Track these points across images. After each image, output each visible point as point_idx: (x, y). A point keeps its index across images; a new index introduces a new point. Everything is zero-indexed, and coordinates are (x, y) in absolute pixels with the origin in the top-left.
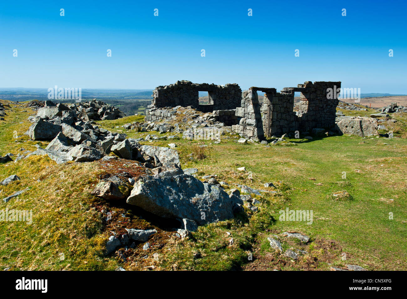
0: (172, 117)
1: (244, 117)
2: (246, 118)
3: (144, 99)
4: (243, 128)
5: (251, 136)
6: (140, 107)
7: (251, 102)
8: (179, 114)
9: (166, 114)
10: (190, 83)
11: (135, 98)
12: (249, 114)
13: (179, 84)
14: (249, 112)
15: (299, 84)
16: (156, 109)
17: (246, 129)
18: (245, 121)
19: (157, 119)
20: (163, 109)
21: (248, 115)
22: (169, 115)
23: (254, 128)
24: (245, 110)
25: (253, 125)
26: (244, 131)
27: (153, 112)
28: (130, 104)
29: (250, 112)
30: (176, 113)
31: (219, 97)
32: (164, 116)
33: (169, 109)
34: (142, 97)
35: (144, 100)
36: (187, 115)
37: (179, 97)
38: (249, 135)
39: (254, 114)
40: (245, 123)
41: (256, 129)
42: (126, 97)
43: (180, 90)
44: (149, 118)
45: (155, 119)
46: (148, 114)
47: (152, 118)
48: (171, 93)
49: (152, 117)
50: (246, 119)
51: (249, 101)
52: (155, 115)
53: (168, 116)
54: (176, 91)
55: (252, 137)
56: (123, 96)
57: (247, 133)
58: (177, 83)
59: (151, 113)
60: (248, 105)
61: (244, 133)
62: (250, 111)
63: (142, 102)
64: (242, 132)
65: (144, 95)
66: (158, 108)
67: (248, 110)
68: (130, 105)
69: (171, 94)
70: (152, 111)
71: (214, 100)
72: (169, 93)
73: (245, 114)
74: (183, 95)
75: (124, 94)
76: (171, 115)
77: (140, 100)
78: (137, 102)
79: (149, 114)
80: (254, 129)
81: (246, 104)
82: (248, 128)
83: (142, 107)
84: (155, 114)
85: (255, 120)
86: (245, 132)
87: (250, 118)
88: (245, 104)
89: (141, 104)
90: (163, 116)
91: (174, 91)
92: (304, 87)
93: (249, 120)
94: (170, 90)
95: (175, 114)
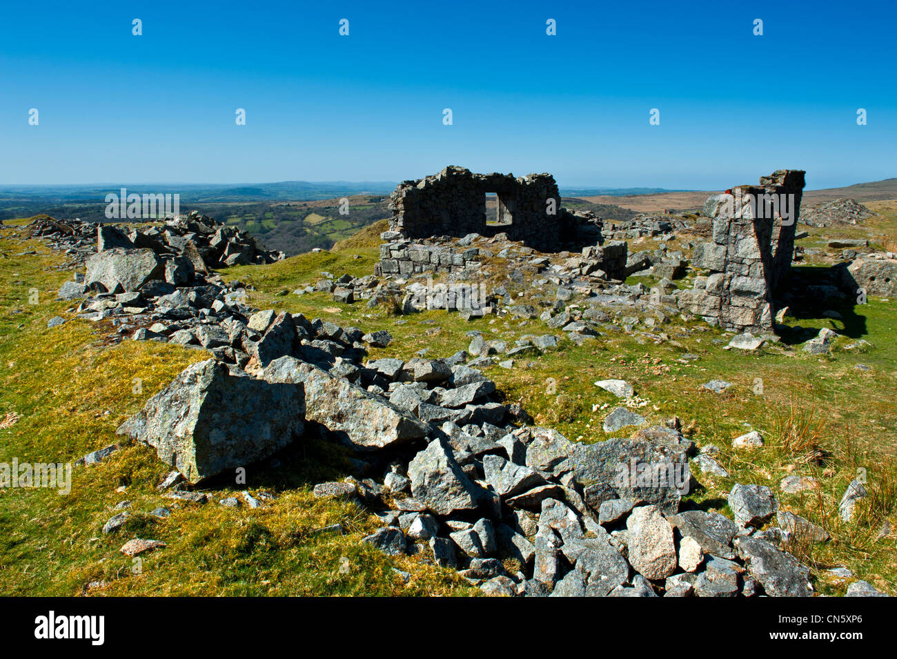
0: (468, 264)
1: (724, 272)
2: (729, 274)
3: (237, 201)
4: (718, 302)
5: (748, 326)
6: (231, 218)
7: (752, 230)
8: (489, 257)
9: (449, 257)
10: (468, 173)
11: (219, 201)
12: (742, 263)
13: (449, 176)
14: (743, 256)
15: (765, 176)
16: (407, 243)
17: (730, 304)
18: (727, 283)
19: (417, 269)
20: (426, 241)
21: (739, 266)
22: (458, 259)
23: (758, 301)
24: (727, 251)
25: (755, 294)
26: (721, 309)
27: (402, 251)
28: (209, 212)
29: (749, 256)
30: (478, 254)
31: (522, 206)
32: (439, 264)
33: (446, 241)
34: (235, 197)
35: (237, 204)
36: (513, 261)
37: (449, 208)
38: (739, 322)
39: (761, 264)
40: (725, 287)
41: (768, 305)
42: (202, 198)
43: (451, 190)
44: (391, 266)
45: (411, 269)
46: (388, 256)
47: (399, 269)
48: (434, 198)
49: (399, 266)
50: (731, 278)
51: (742, 225)
52: (410, 260)
53: (455, 262)
54: (444, 193)
55: (749, 328)
56: (196, 196)
57: (732, 316)
58: (445, 172)
59: (395, 254)
60: (740, 237)
61: (721, 317)
62: (746, 255)
63: (233, 208)
64: (716, 313)
65: (236, 194)
66: (412, 240)
67: (740, 251)
68: (211, 213)
69: (434, 201)
70: (401, 248)
71: (512, 213)
72: (431, 198)
73: (727, 262)
74: (457, 203)
75: (197, 193)
76: (464, 261)
77: (230, 205)
78: (224, 208)
79: (391, 256)
80: (758, 305)
81: (732, 234)
82: (737, 301)
83: (235, 216)
84: (412, 258)
85: (763, 281)
86: (724, 314)
87: (746, 273)
88: (728, 233)
89: (233, 211)
90: (437, 262)
91: (440, 193)
92: (779, 184)
93: (742, 280)
94: (432, 191)
95: (475, 256)
